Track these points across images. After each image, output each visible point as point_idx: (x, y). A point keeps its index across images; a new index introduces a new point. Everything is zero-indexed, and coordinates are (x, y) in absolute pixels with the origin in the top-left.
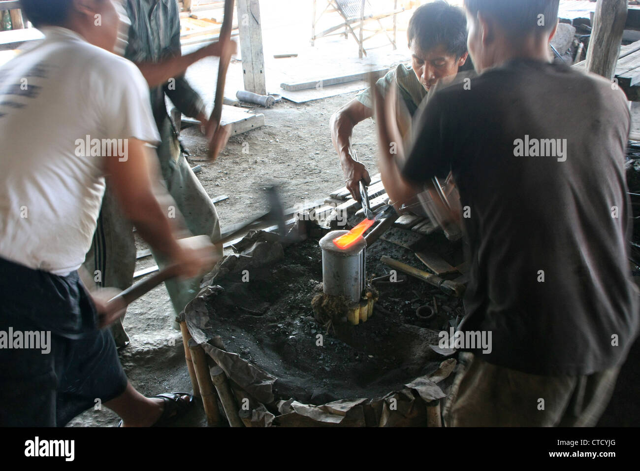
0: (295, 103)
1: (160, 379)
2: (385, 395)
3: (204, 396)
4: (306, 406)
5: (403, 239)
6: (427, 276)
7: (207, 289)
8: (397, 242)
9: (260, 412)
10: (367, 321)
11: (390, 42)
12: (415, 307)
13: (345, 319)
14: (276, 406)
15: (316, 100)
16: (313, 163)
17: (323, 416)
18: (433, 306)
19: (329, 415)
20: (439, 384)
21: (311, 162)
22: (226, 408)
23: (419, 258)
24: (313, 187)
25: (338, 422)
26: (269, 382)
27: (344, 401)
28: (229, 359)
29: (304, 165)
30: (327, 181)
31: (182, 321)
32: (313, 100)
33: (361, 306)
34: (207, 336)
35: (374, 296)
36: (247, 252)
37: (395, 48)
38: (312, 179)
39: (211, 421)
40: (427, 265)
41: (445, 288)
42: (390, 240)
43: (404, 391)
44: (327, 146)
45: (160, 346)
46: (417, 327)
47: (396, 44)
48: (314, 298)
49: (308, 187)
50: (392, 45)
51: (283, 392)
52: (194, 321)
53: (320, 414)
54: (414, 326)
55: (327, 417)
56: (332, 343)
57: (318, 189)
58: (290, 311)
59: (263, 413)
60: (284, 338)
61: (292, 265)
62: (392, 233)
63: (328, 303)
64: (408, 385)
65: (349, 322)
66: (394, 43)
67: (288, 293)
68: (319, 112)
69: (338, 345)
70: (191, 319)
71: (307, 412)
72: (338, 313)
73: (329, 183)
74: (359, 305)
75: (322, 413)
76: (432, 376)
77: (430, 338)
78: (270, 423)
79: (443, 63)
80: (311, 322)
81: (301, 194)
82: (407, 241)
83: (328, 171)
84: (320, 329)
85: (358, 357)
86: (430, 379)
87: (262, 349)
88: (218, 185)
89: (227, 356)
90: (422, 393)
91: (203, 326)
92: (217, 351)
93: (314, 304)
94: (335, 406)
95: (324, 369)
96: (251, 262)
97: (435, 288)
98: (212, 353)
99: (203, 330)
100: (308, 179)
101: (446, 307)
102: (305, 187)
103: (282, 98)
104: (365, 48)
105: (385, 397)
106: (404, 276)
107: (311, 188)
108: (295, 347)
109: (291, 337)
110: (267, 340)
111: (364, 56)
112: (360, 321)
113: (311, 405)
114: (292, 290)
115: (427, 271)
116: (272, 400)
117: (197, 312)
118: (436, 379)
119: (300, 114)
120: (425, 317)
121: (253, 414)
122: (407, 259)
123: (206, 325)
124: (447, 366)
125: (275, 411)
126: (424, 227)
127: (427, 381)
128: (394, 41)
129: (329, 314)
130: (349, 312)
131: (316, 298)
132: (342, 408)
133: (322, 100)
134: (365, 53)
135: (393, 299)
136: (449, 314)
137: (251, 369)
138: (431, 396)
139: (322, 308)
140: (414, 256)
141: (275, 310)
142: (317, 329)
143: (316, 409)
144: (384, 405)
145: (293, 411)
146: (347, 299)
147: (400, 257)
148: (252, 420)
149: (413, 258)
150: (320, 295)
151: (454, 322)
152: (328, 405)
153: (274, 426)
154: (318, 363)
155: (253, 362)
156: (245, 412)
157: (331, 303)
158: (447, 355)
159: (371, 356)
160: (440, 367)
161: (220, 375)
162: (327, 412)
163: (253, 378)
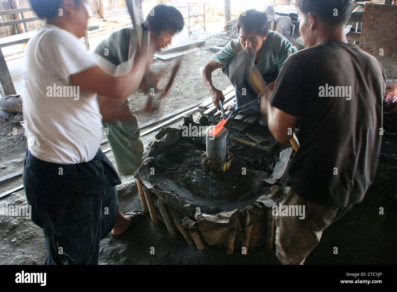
0: (163, 60)
1: (125, 205)
2: (247, 206)
3: (151, 213)
4: (209, 216)
5: (239, 126)
6: (254, 144)
7: (147, 160)
8: (236, 128)
9: (186, 220)
10: (229, 169)
11: (202, 28)
12: (251, 160)
13: (219, 170)
14: (193, 216)
16: (178, 89)
17: (219, 220)
18: (259, 159)
19: (221, 219)
20: (272, 198)
21: (177, 89)
22: (165, 219)
23: (248, 135)
24: (181, 102)
25: (227, 222)
26: (188, 205)
27: (227, 212)
28: (166, 195)
29: (174, 91)
30: (187, 98)
31: (137, 177)
32: (172, 58)
33: (227, 163)
34: (152, 184)
35: (232, 157)
36: (163, 139)
38: (179, 97)
39: (155, 224)
40: (253, 139)
41: (264, 150)
42: (232, 128)
43: (256, 203)
44: (183, 80)
45: (122, 188)
46: (254, 170)
47: (206, 29)
48: (203, 160)
49: (178, 102)
52: (144, 177)
53: (217, 219)
54: (252, 170)
55: (221, 220)
56: (214, 182)
57: (183, 102)
58: (190, 168)
59: (188, 221)
60: (189, 181)
61: (185, 144)
62: (233, 124)
63: (210, 162)
64: (257, 200)
65: (221, 171)
66: (204, 28)
67: (187, 158)
69: (217, 183)
70: (142, 176)
71: (211, 219)
72: (217, 167)
73: (188, 99)
74: (226, 162)
75: (218, 219)
76: (267, 194)
77: (261, 175)
78: (192, 226)
79: (256, 40)
80: (202, 172)
81: (175, 105)
82: (241, 127)
83: (186, 93)
84: (207, 175)
85: (228, 188)
86: (267, 196)
87: (180, 188)
88: (133, 104)
89: (165, 194)
90: (265, 204)
91: (148, 179)
92: (159, 192)
93: (203, 164)
94: (224, 214)
95: (213, 195)
96: (166, 144)
97: (258, 150)
98: (157, 192)
99: (149, 181)
100: (177, 98)
101: (265, 159)
102: (177, 102)
103: (157, 58)
104: (191, 31)
105: (247, 208)
106: (242, 145)
107: (179, 102)
108: (196, 185)
109: (193, 181)
110: (182, 183)
111: (191, 34)
112: (226, 169)
113: (212, 215)
114: (188, 156)
115: (253, 142)
116: (191, 214)
117: (144, 172)
118: (269, 196)
119: (167, 65)
120: (256, 165)
121: (182, 222)
122: (242, 136)
123: (150, 178)
124: (273, 189)
125: (194, 219)
126: (249, 120)
127: (265, 197)
129: (211, 168)
130: (222, 166)
131: (203, 161)
132: (227, 215)
135: (239, 157)
136: (267, 162)
137: (178, 199)
138: (270, 205)
139: (208, 165)
140: (245, 134)
141: (182, 167)
142: (206, 175)
143: (215, 217)
144: (248, 212)
145: (203, 219)
146: (220, 160)
147: (238, 135)
148: (182, 225)
149: (245, 136)
150: (205, 158)
151: (271, 167)
152: (220, 214)
153: (196, 227)
154: (209, 193)
155: (178, 195)
156: (177, 221)
157: (212, 162)
158: (272, 183)
159: (234, 187)
160: (270, 190)
161: (162, 203)
162: (220, 218)
163: (179, 203)
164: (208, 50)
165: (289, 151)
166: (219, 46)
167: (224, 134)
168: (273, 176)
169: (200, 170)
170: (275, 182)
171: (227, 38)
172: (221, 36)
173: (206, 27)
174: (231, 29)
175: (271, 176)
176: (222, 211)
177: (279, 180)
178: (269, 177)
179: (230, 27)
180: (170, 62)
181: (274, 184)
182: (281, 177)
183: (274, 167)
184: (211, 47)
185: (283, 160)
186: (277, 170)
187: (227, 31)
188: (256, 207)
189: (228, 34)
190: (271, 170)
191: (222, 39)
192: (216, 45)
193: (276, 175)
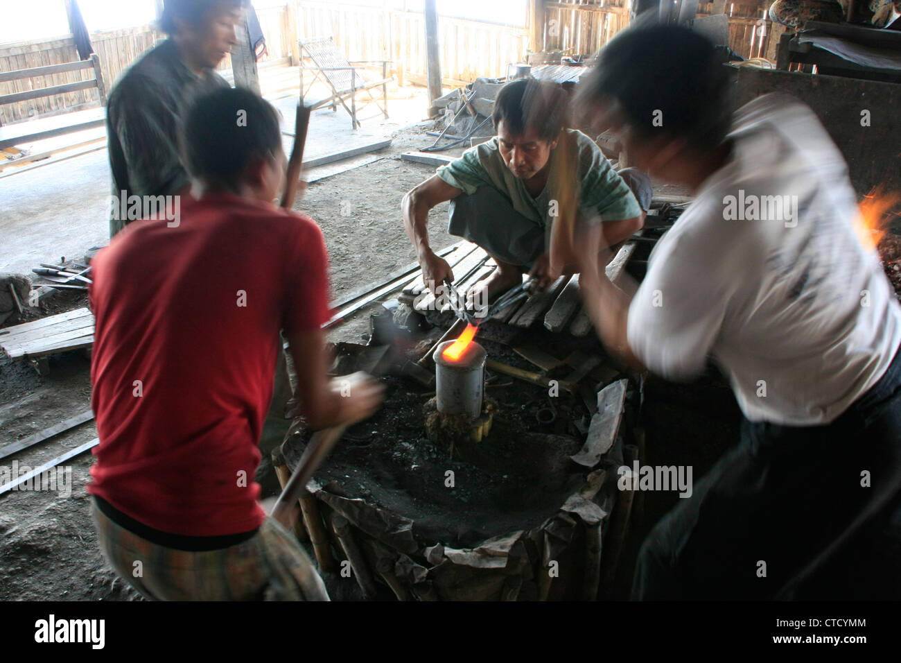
2: (542, 523)
3: (316, 544)
4: (460, 551)
5: (498, 335)
6: (535, 377)
7: (300, 422)
8: (493, 338)
9: (406, 565)
10: (489, 435)
11: (381, 112)
12: (533, 412)
13: (468, 438)
14: (422, 554)
15: (326, 178)
17: (484, 561)
19: (489, 558)
20: (594, 501)
21: (340, 246)
22: (351, 559)
23: (519, 353)
25: (504, 565)
26: (406, 528)
27: (498, 539)
28: (354, 507)
32: (322, 179)
33: (484, 422)
34: (317, 481)
35: (494, 408)
37: (387, 117)
39: (325, 568)
40: (531, 361)
42: (484, 337)
43: (561, 515)
44: (352, 227)
46: (543, 434)
47: (389, 113)
48: (429, 419)
50: (384, 115)
51: (424, 537)
52: (296, 463)
53: (479, 560)
54: (540, 434)
55: (488, 561)
56: (459, 468)
59: (411, 566)
60: (404, 469)
62: (484, 328)
63: (448, 423)
64: (564, 508)
65: (473, 441)
66: (385, 112)
68: (333, 191)
71: (464, 559)
72: (463, 433)
74: (481, 420)
75: (482, 558)
76: (582, 492)
77: (562, 446)
78: (423, 578)
80: (427, 445)
82: (504, 337)
84: (441, 452)
85: (492, 480)
86: (583, 495)
89: (351, 504)
90: (584, 516)
92: (336, 500)
93: (431, 426)
94: (492, 546)
98: (332, 502)
101: (564, 407)
104: (358, 119)
105: (542, 526)
106: (510, 378)
108: (421, 478)
109: (413, 467)
111: (358, 126)
112: (483, 436)
113: (466, 549)
116: (416, 548)
117: (294, 450)
118: (589, 494)
120: (547, 422)
121: (397, 568)
122: (506, 357)
124: (595, 479)
125: (423, 561)
126: (521, 319)
127: (580, 499)
128: (385, 110)
129: (450, 436)
130: (473, 430)
131: (430, 421)
132: (502, 547)
133: (332, 177)
134: (359, 124)
135: (508, 405)
137: (382, 515)
138: (594, 517)
139: (442, 430)
140: (513, 352)
142: (437, 454)
143: (474, 554)
144: (546, 536)
145: (446, 559)
146: (469, 415)
147: (497, 354)
148: (397, 575)
149: (513, 355)
150: (435, 414)
151: (580, 424)
152: (482, 547)
153: (431, 581)
154: (451, 494)
155: (379, 506)
156: (384, 565)
157: (451, 423)
158: (591, 465)
159: (505, 477)
160: (588, 480)
161: (345, 526)
162: (486, 555)
163: (386, 525)
164: (398, 159)
165: (620, 389)
166: (420, 151)
167: (477, 360)
168: (589, 447)
169: (423, 439)
170: (597, 462)
171: (437, 133)
172: (423, 129)
173: (388, 110)
174: (443, 115)
175: (584, 447)
176: (486, 538)
177: (603, 456)
178: (580, 450)
179: (440, 111)
180: (320, 187)
181: (596, 467)
182: (609, 450)
183: (587, 424)
184: (405, 154)
185: (607, 409)
186: (596, 433)
187: (434, 119)
188: (562, 524)
189: (438, 126)
190: (582, 433)
191: (425, 135)
192: (414, 149)
193: (595, 444)
